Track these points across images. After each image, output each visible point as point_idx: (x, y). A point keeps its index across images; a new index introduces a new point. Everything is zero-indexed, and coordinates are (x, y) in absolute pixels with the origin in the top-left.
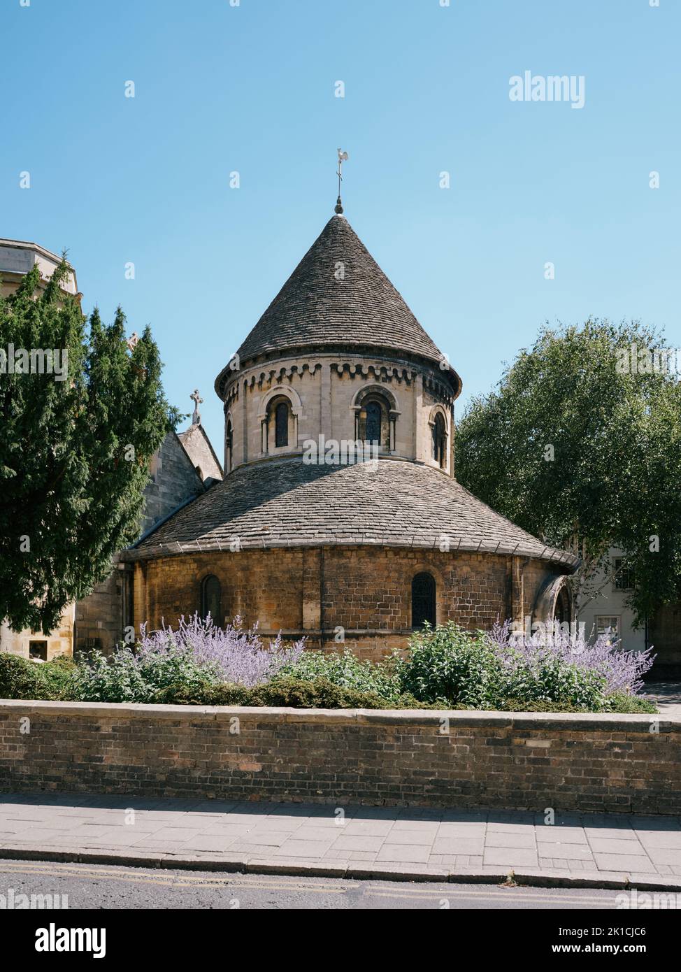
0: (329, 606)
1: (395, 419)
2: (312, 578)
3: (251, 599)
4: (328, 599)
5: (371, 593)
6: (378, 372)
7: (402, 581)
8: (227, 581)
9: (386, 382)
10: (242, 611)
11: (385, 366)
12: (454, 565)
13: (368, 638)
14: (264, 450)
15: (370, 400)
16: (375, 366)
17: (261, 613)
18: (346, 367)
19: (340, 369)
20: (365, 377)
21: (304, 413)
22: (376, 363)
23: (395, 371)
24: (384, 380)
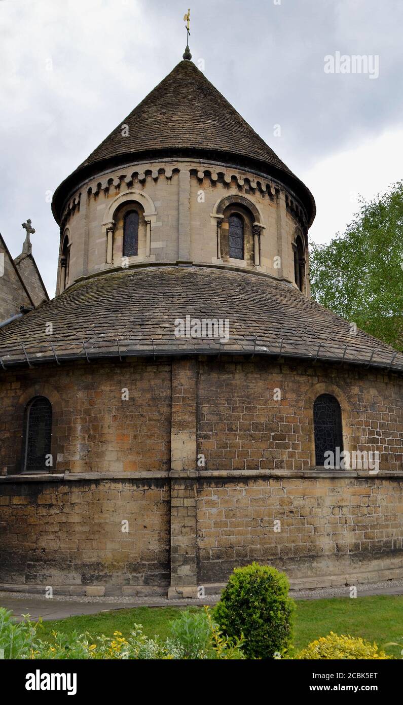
0: (206, 437)
1: (260, 232)
2: (184, 398)
3: (95, 429)
4: (205, 428)
5: (263, 420)
6: (241, 183)
7: (301, 404)
8: (63, 404)
9: (250, 194)
10: (83, 445)
11: (248, 177)
12: (360, 386)
13: (260, 481)
14: (109, 260)
15: (233, 211)
16: (238, 176)
17: (110, 449)
18: (208, 174)
19: (201, 175)
20: (227, 185)
21: (158, 220)
22: (239, 173)
23: (259, 184)
24: (247, 192)
